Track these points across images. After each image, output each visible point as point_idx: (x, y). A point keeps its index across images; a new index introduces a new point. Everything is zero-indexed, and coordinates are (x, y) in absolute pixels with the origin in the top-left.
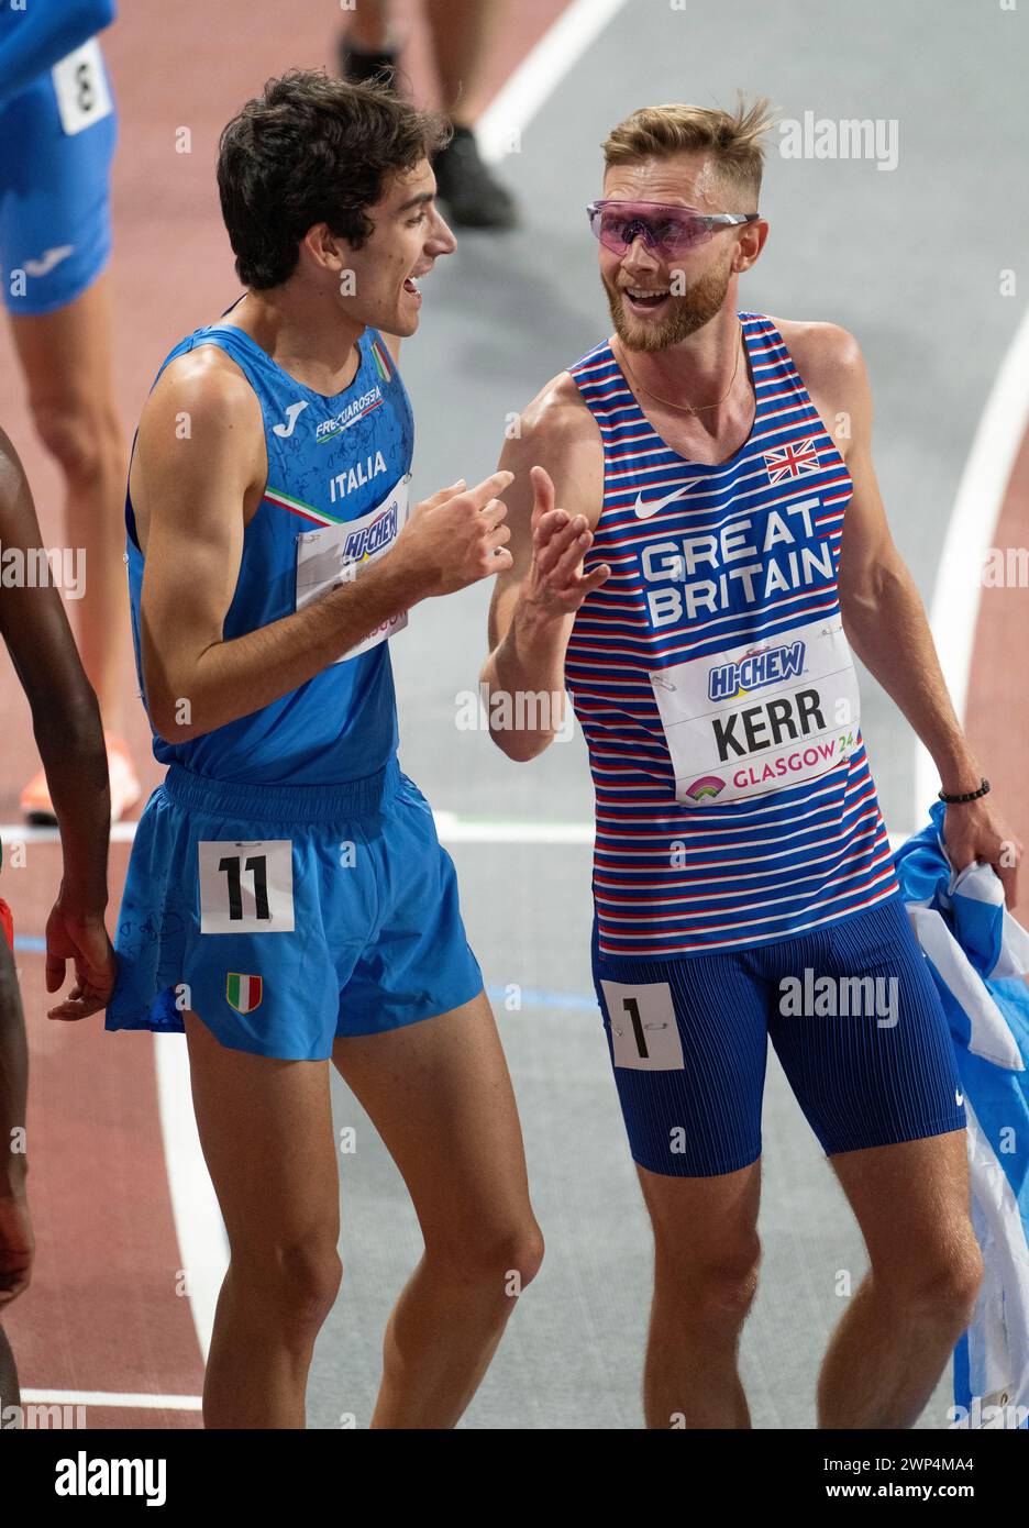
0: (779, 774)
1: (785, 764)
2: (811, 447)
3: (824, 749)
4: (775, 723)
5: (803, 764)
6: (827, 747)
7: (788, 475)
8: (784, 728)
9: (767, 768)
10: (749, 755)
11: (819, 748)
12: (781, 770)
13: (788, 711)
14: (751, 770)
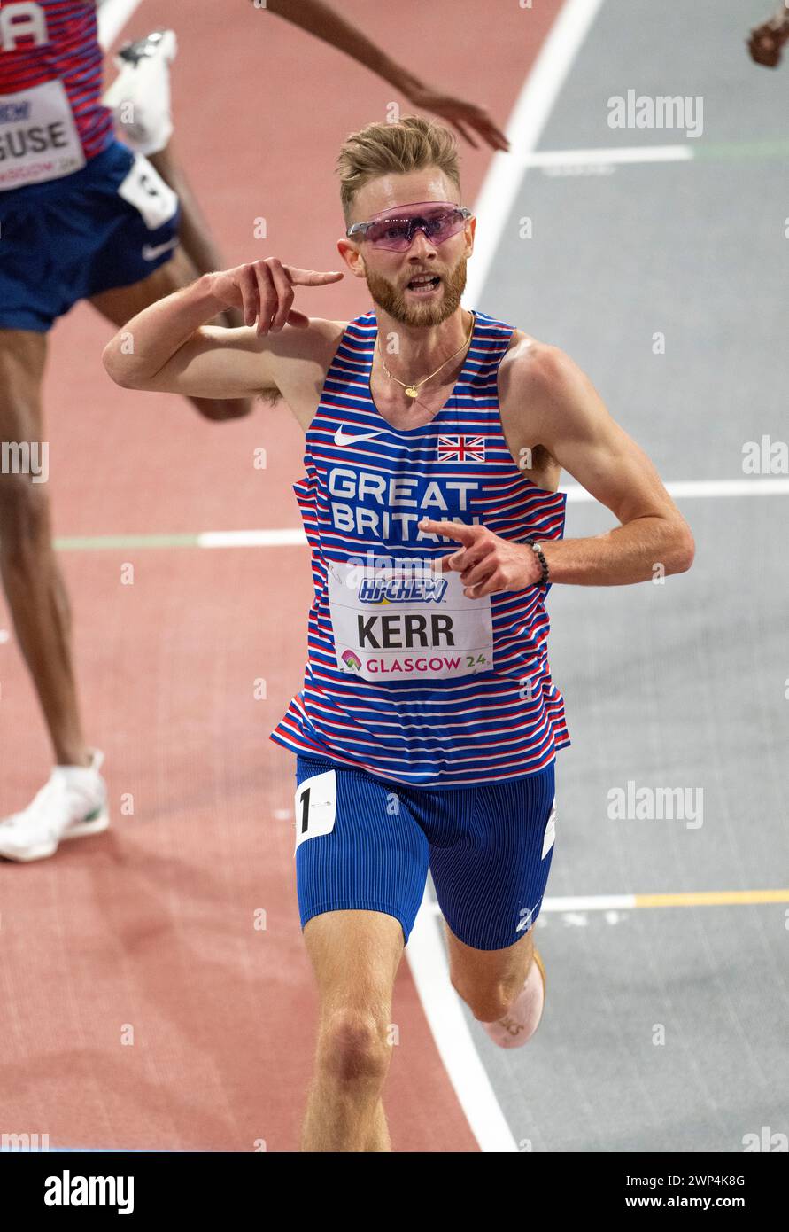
0: (406, 670)
1: (413, 664)
2: (482, 443)
3: (449, 662)
4: (409, 632)
5: (428, 667)
6: (452, 661)
7: (455, 458)
8: (416, 638)
9: (396, 663)
10: (382, 649)
11: (445, 659)
12: (409, 668)
13: (423, 624)
14: (382, 662)
